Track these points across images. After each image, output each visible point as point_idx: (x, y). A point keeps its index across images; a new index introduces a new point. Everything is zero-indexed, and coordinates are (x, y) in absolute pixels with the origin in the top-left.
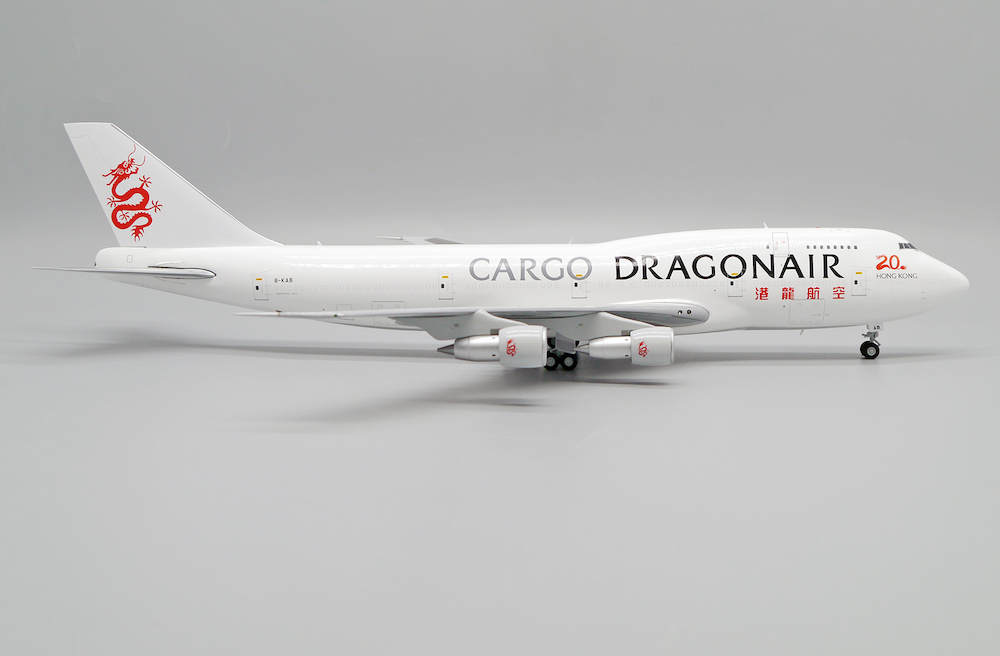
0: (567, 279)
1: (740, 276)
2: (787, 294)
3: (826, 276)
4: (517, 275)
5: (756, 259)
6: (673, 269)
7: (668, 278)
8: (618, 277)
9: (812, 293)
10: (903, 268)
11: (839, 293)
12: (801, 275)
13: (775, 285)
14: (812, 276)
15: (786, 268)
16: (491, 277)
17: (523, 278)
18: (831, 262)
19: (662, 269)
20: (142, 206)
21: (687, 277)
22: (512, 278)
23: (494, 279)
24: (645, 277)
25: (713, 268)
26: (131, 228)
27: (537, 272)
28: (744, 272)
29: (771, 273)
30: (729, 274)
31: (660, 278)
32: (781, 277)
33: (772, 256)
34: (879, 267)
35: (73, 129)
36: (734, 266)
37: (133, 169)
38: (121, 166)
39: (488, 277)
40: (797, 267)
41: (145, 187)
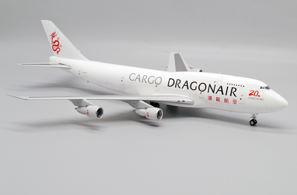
0: (154, 84)
1: (204, 91)
2: (218, 99)
3: (231, 95)
4: (141, 81)
5: (210, 85)
6: (184, 85)
7: (182, 88)
8: (168, 86)
9: (226, 101)
10: (259, 96)
11: (235, 102)
12: (223, 94)
13: (214, 96)
14: (226, 95)
15: (218, 90)
16: (134, 80)
17: (142, 82)
18: (234, 90)
19: (181, 85)
20: (58, 45)
21: (188, 89)
22: (140, 81)
23: (135, 81)
24: (176, 87)
25: (196, 87)
26: (56, 51)
27: (147, 80)
28: (205, 89)
29: (213, 92)
30: (201, 90)
31: (180, 88)
32: (216, 93)
33: (215, 85)
34: (250, 95)
35: (44, 22)
36: (202, 87)
37: (55, 35)
38: (53, 34)
39: (133, 80)
40: (222, 91)
41: (58, 40)
